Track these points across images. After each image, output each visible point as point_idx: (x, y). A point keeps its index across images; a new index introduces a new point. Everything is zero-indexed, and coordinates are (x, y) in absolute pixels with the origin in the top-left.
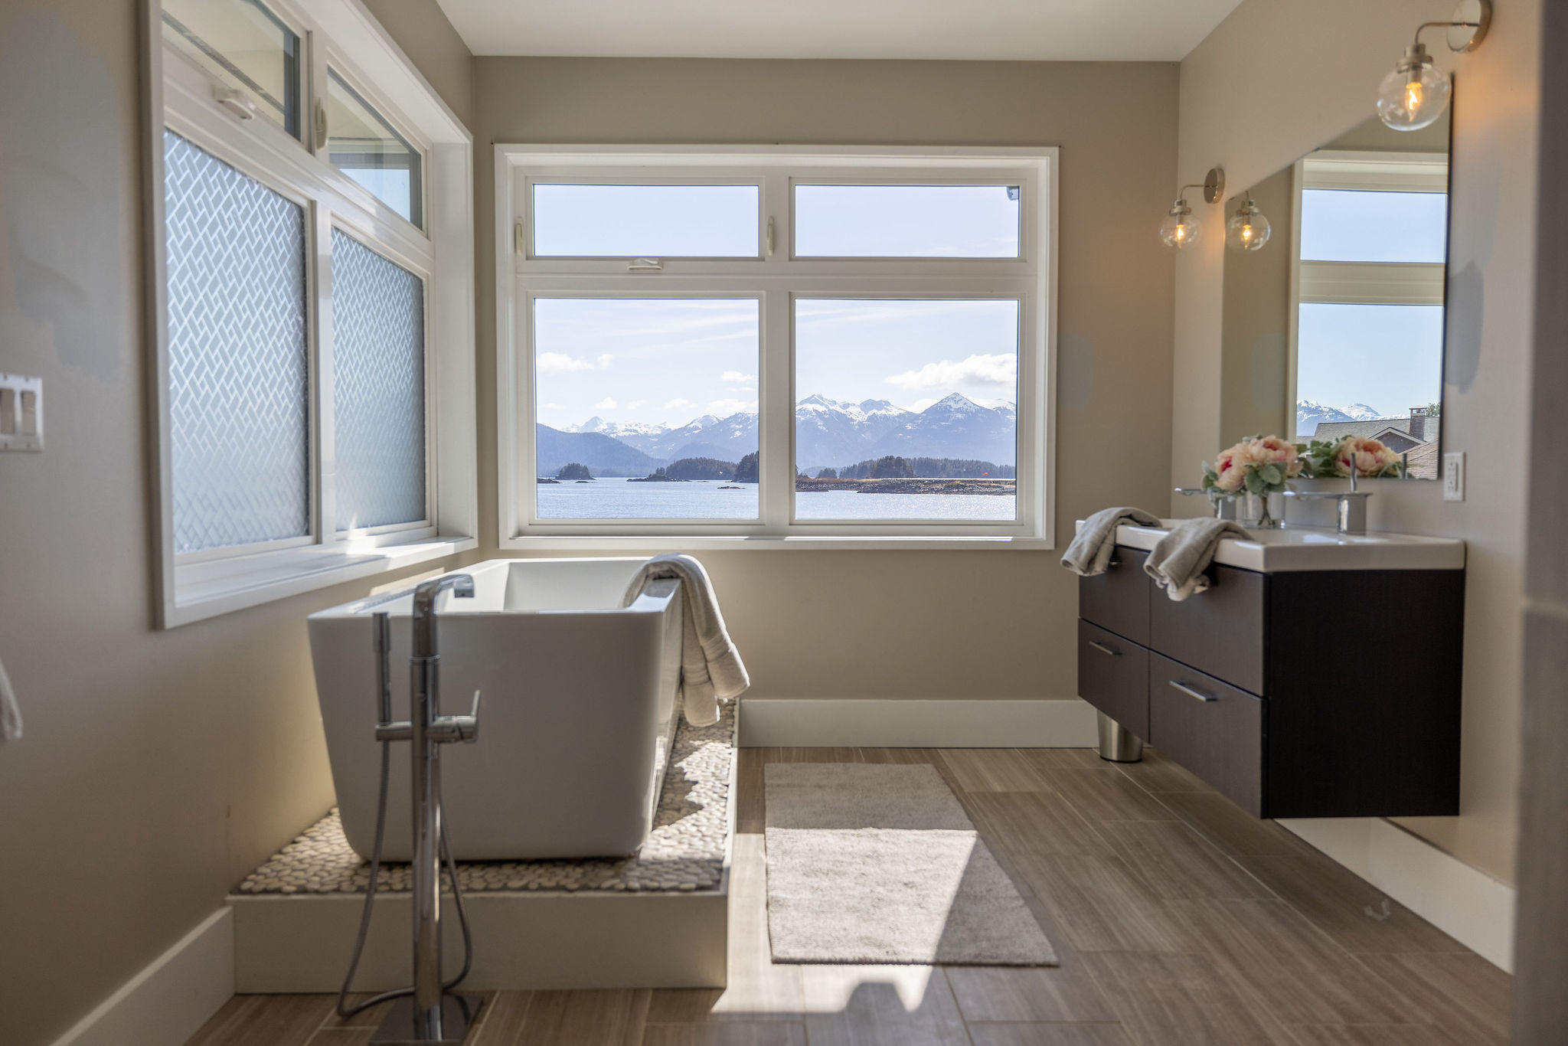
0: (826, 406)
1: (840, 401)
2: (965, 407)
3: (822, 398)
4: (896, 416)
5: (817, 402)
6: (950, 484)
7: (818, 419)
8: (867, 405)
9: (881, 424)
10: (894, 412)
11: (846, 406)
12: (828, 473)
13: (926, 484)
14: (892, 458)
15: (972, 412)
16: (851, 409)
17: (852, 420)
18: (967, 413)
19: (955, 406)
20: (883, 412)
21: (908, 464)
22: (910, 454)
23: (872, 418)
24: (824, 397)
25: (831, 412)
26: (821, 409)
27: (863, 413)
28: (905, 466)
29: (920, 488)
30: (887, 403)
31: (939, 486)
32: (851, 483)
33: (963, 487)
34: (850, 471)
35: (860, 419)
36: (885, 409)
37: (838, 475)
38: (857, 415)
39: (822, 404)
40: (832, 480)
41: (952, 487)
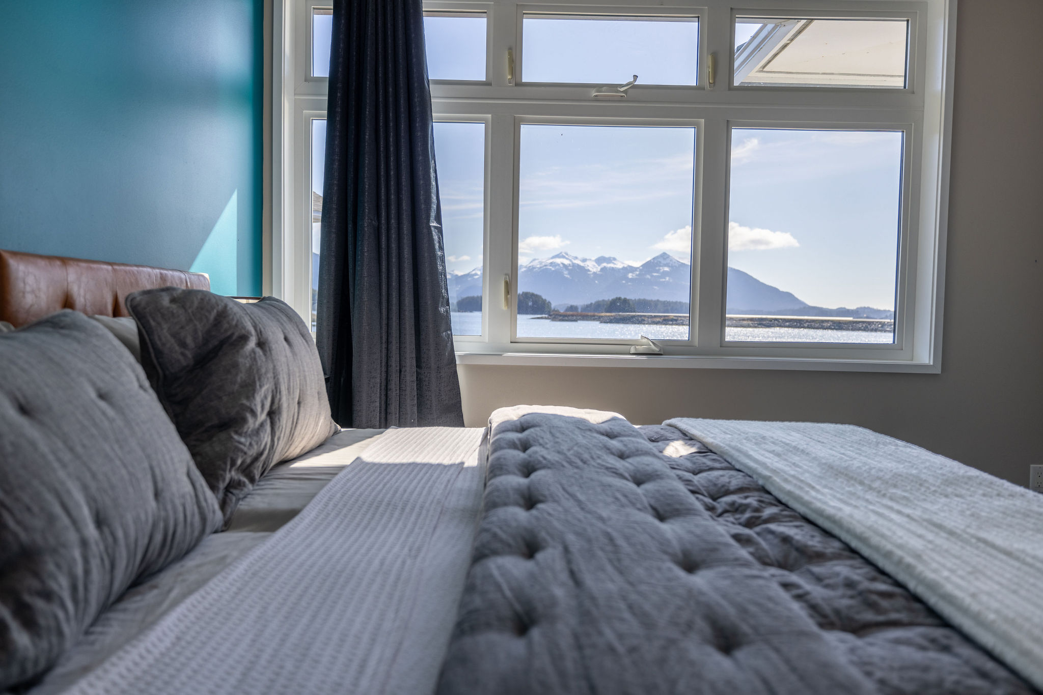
0: (570, 260)
1: (580, 256)
2: (671, 263)
3: (567, 254)
4: (620, 269)
5: (564, 257)
6: (667, 318)
7: (564, 269)
8: (600, 260)
9: (610, 275)
10: (619, 266)
11: (584, 260)
12: (572, 308)
13: (648, 318)
14: (620, 299)
15: (676, 266)
16: (588, 263)
17: (589, 270)
18: (672, 267)
19: (663, 262)
20: (611, 265)
21: (631, 303)
22: (632, 295)
23: (603, 269)
24: (569, 253)
25: (574, 265)
26: (566, 262)
27: (597, 266)
28: (629, 304)
29: (644, 320)
30: (615, 259)
31: (658, 320)
32: (594, 316)
33: (676, 320)
34: (588, 307)
35: (595, 270)
36: (613, 263)
37: (580, 310)
38: (593, 267)
39: (567, 259)
40: (575, 313)
41: (668, 320)
